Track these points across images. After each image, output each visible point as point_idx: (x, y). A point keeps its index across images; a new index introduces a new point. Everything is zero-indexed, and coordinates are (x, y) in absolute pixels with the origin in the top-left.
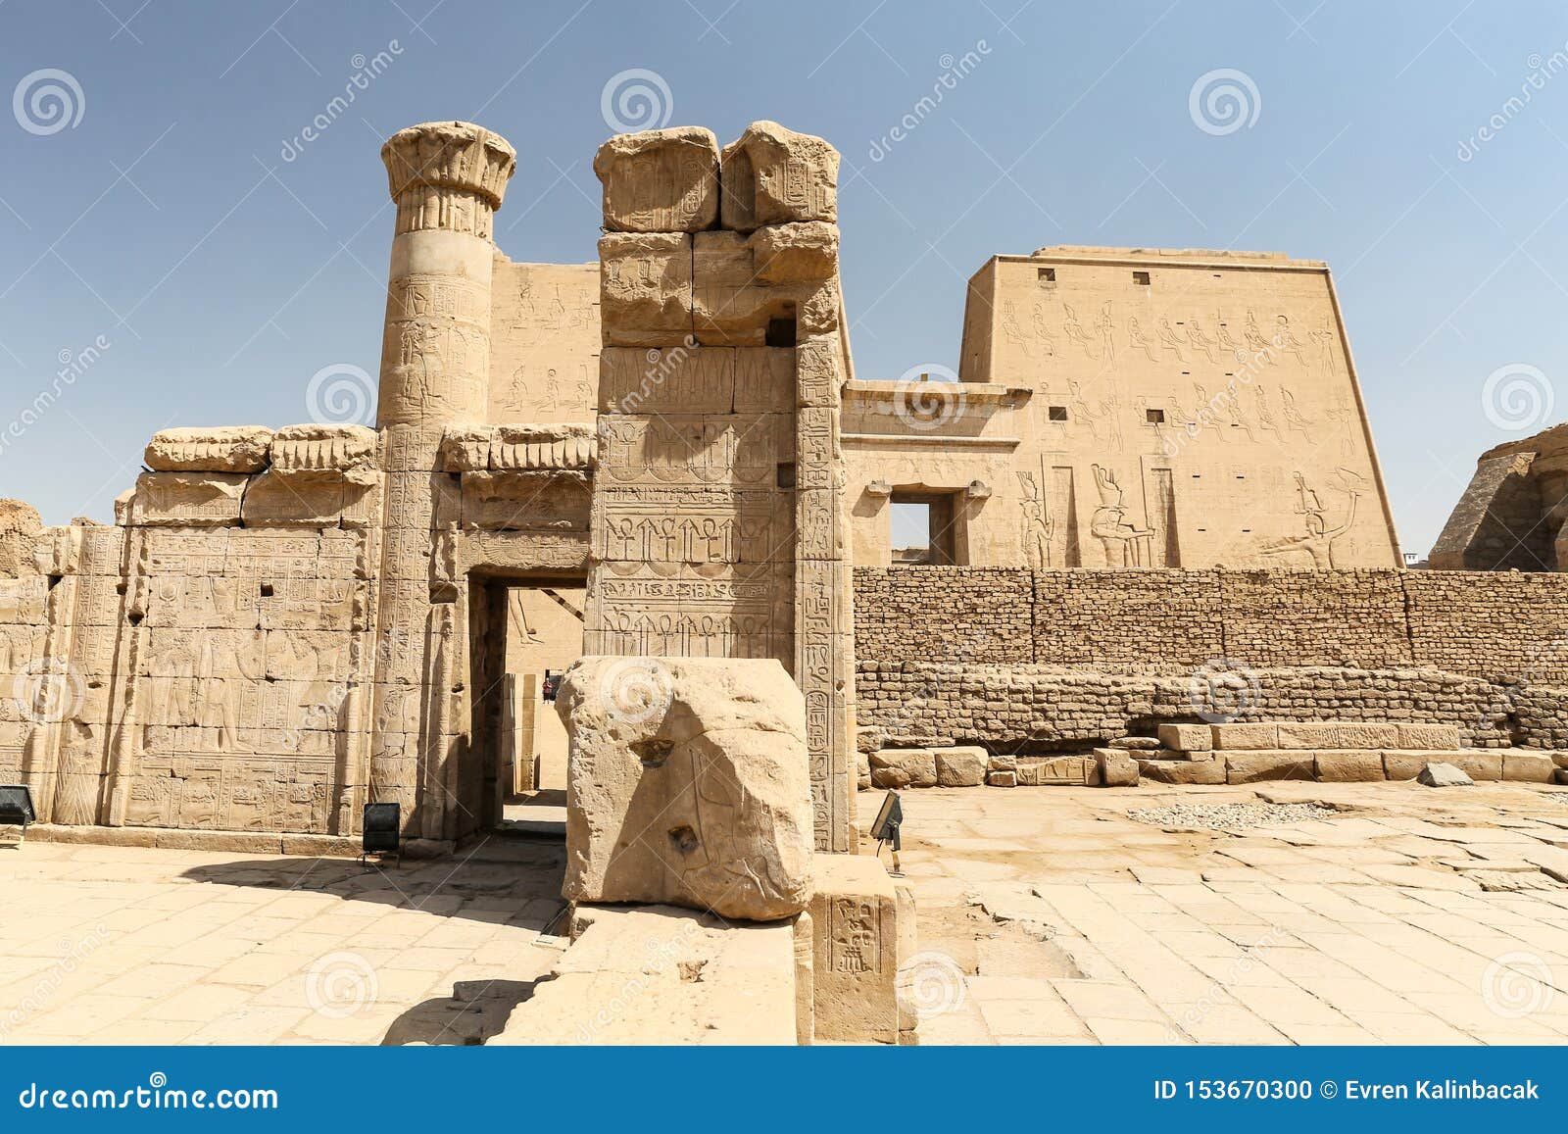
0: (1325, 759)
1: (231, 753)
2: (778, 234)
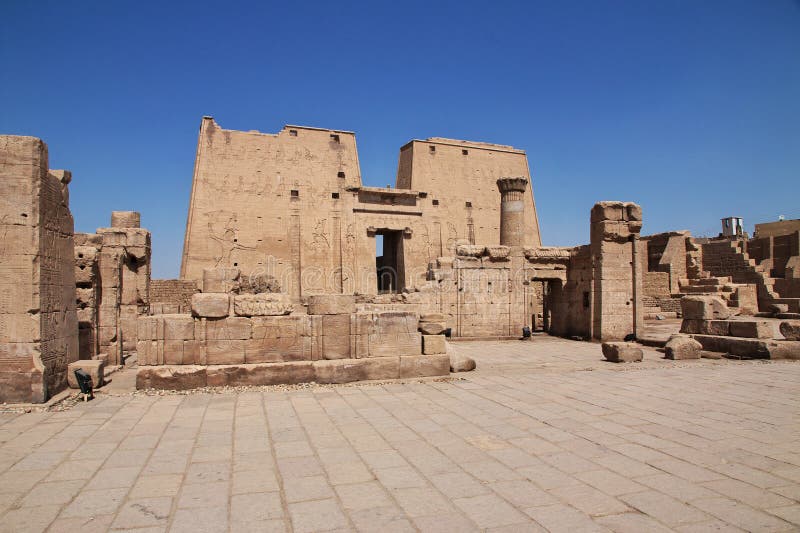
1: (485, 320)
2: (635, 223)
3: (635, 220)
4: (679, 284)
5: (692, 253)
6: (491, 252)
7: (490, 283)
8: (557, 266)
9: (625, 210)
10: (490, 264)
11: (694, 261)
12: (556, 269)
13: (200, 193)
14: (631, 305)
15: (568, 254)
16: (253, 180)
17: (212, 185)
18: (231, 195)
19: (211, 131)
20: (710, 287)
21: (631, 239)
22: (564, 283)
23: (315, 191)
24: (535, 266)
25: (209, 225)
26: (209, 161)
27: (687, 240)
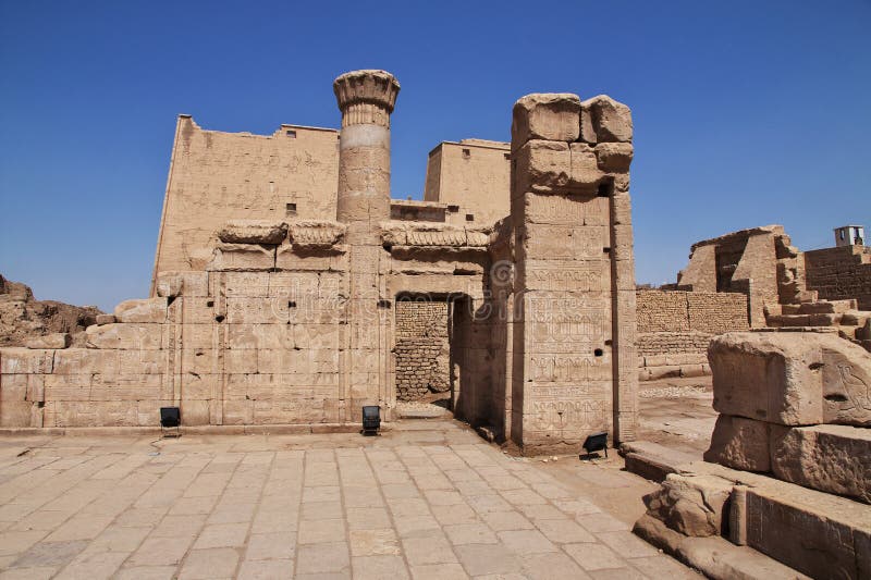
0: (685, 369)
1: (278, 386)
2: (611, 147)
3: (613, 139)
4: (766, 313)
5: (787, 262)
6: (296, 232)
7: (292, 305)
8: (460, 266)
9: (586, 117)
10: (294, 261)
11: (790, 274)
12: (458, 272)
13: (173, 207)
14: (607, 357)
15: (485, 239)
16: (238, 191)
17: (188, 198)
18: (212, 209)
19: (188, 132)
20: (814, 319)
21: (605, 189)
22: (477, 305)
23: (318, 204)
24: (407, 266)
25: (184, 246)
26: (185, 168)
27: (778, 240)
